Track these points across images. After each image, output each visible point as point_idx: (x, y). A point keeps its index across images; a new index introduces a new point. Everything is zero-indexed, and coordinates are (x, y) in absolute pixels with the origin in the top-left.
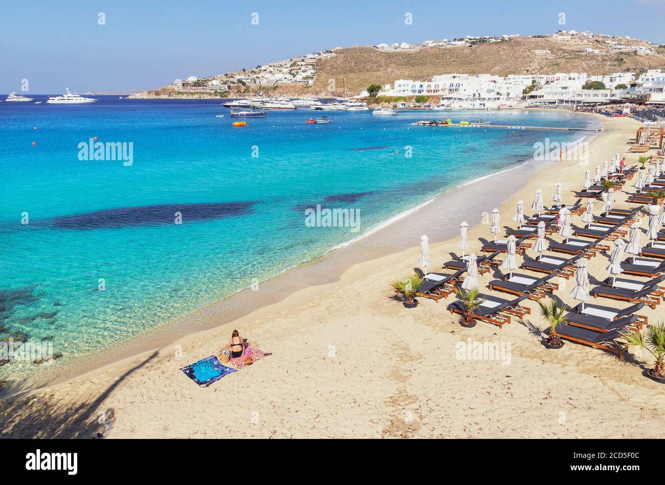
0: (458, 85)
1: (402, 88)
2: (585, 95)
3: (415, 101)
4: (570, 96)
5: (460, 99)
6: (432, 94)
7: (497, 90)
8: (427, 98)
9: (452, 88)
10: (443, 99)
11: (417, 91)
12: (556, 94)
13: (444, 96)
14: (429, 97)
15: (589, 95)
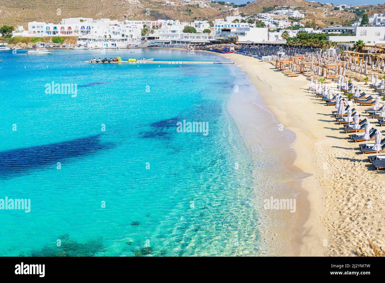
0: (89, 27)
1: (36, 30)
2: (191, 37)
3: (52, 42)
4: (179, 38)
5: (94, 40)
6: (66, 35)
7: (121, 33)
8: (63, 39)
9: (83, 30)
10: (79, 39)
11: (52, 33)
12: (168, 36)
13: (80, 37)
14: (65, 38)
15: (194, 37)
